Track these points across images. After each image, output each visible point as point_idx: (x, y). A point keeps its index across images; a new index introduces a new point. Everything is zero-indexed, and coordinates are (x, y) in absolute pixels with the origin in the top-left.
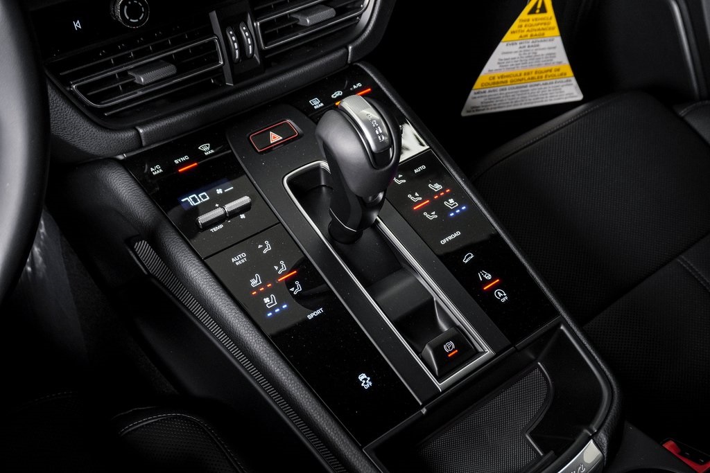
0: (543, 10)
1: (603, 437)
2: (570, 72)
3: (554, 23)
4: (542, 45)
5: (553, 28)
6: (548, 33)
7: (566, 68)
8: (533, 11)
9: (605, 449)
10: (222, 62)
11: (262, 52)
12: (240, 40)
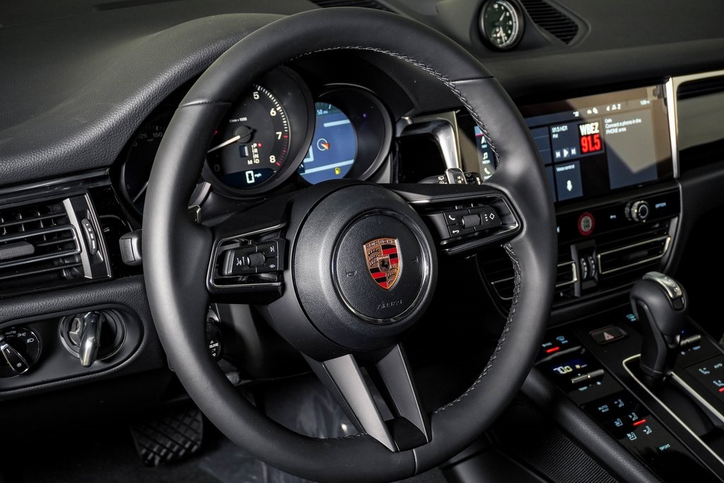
10: (575, 279)
11: (599, 275)
12: (588, 266)
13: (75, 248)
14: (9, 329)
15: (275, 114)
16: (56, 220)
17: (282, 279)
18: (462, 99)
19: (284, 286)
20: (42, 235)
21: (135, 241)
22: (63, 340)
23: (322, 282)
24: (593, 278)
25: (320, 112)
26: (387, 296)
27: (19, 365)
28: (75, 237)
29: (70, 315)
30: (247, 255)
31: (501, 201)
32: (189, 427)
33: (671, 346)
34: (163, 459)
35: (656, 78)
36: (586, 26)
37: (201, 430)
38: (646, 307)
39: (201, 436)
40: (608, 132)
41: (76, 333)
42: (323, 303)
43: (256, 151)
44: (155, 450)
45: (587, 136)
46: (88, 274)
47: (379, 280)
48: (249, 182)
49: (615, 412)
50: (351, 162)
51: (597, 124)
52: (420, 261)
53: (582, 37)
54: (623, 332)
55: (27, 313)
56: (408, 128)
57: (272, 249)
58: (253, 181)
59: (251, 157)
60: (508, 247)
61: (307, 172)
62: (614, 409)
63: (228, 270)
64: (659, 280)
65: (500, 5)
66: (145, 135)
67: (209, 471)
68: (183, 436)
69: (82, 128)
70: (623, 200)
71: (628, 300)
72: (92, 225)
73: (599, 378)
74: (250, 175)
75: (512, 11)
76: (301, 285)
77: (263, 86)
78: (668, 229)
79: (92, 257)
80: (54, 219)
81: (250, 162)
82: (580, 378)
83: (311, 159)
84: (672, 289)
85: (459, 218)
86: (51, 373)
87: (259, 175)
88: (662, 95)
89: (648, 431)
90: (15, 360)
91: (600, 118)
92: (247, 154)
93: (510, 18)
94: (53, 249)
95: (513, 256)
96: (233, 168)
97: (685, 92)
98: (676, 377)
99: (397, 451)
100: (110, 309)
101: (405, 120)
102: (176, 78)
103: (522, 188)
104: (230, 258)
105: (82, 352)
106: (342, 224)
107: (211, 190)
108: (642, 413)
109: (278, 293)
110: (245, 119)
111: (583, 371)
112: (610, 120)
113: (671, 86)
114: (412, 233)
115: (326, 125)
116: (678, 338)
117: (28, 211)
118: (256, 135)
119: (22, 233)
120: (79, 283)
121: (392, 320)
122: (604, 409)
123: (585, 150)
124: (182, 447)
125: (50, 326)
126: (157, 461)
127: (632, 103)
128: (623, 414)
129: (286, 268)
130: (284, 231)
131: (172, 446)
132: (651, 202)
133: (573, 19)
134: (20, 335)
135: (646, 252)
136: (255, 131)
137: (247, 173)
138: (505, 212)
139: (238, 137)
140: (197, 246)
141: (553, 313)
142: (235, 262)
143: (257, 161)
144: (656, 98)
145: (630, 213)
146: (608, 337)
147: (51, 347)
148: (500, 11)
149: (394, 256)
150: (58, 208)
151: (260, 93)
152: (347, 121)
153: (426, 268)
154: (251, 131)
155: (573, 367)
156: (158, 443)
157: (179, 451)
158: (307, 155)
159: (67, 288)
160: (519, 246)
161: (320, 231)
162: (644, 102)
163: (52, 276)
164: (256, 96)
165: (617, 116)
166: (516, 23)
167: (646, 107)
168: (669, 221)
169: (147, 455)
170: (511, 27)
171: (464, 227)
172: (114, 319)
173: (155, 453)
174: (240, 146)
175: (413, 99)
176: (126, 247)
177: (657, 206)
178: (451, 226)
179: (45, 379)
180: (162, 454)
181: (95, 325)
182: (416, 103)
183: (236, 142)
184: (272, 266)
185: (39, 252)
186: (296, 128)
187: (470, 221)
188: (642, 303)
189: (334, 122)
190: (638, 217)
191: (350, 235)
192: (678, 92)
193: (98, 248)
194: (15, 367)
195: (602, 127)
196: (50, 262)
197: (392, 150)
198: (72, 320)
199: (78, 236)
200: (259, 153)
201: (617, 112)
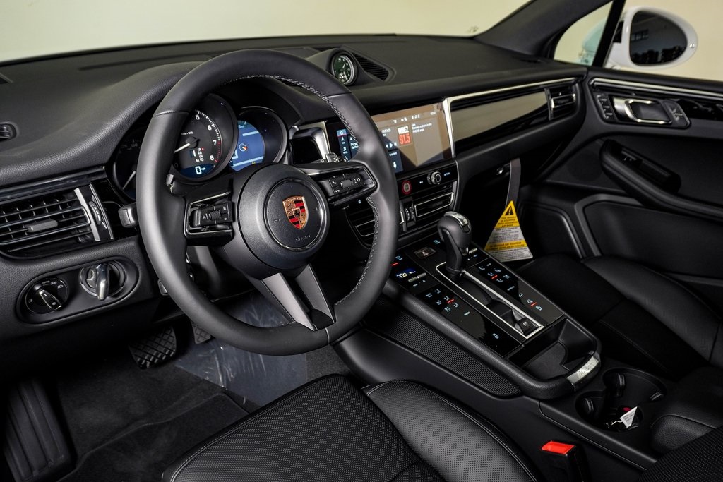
0: (512, 213)
1: (597, 354)
2: (526, 245)
3: (516, 220)
4: (512, 230)
5: (516, 222)
6: (514, 225)
7: (523, 242)
8: (507, 214)
9: (599, 358)
10: (403, 221)
11: (417, 218)
12: (410, 212)
13: (86, 221)
14: (43, 280)
15: (211, 129)
16: (70, 203)
17: (231, 228)
18: (333, 108)
19: (233, 232)
20: (61, 214)
21: (130, 211)
22: (83, 285)
23: (259, 227)
24: (413, 220)
25: (240, 127)
26: (300, 233)
27: (54, 304)
28: (86, 214)
29: (86, 266)
30: (209, 212)
31: (363, 170)
32: (167, 341)
33: (464, 255)
34: (152, 363)
35: (438, 99)
36: (393, 71)
37: (175, 342)
38: (448, 232)
39: (175, 346)
40: (414, 131)
41: (92, 279)
42: (261, 240)
43: (201, 153)
44: (146, 358)
45: (402, 135)
46: (97, 238)
47: (295, 223)
48: (198, 173)
49: (436, 297)
50: (262, 158)
51: (407, 127)
52: (319, 209)
53: (392, 77)
54: (434, 251)
55: (56, 267)
56: (297, 133)
57: (224, 208)
58: (200, 173)
59: (198, 157)
60: (368, 199)
61: (235, 165)
62: (435, 295)
63: (197, 223)
64: (453, 216)
65: (342, 59)
66: (126, 146)
67: (182, 367)
68: (164, 347)
69: (84, 139)
70: (426, 172)
71: (437, 230)
72: (96, 205)
73: (424, 278)
74: (198, 169)
75: (350, 62)
76: (245, 230)
77: (201, 111)
78: (451, 189)
79: (99, 227)
80: (68, 203)
81: (198, 161)
82: (413, 279)
83: (236, 157)
84: (462, 220)
85: (339, 183)
86: (76, 308)
87: (204, 169)
88: (442, 109)
89: (456, 305)
90: (51, 301)
91: (409, 124)
92: (195, 155)
93: (348, 67)
94: (70, 223)
95: (372, 204)
96: (187, 165)
97: (455, 107)
98: (467, 273)
99: (316, 330)
100: (113, 261)
101: (295, 128)
102: (147, 102)
103: (375, 161)
104: (198, 215)
105: (98, 292)
106: (268, 190)
107: (174, 179)
108: (451, 296)
109: (229, 237)
110: (191, 133)
111: (414, 275)
112: (414, 125)
113: (447, 103)
114: (312, 192)
115: (244, 135)
116: (467, 249)
117: (49, 198)
118: (200, 143)
119: (47, 214)
120: (92, 245)
121: (307, 247)
122: (430, 295)
123: (402, 143)
124: (164, 354)
125: (72, 275)
126: (148, 365)
127: (426, 114)
128: (440, 297)
129: (234, 220)
130: (230, 197)
131: (157, 354)
132: (442, 172)
133: (384, 67)
134: (52, 283)
135: (441, 203)
136: (198, 141)
137: (196, 168)
138: (366, 177)
139: (188, 145)
140: (175, 207)
141: (399, 240)
142: (202, 217)
143: (202, 160)
144: (439, 110)
145: (431, 180)
146: (425, 254)
147: (75, 291)
148: (342, 63)
149: (302, 207)
150: (71, 196)
151: (200, 115)
152: (257, 132)
153: (322, 212)
154: (196, 140)
155: (408, 273)
156: (147, 353)
157: (162, 356)
158: (234, 155)
159: (83, 248)
160: (376, 198)
161: (254, 194)
162: (432, 113)
163: (71, 242)
164: (198, 118)
165: (418, 122)
166: (352, 69)
167: (433, 116)
168: (452, 183)
169: (141, 361)
170: (350, 72)
171: (342, 188)
172: (118, 268)
173: (146, 360)
174: (190, 150)
175: (299, 113)
176: (123, 215)
177: (445, 175)
178: (334, 187)
179: (72, 312)
180: (151, 360)
181: (105, 272)
182: (301, 116)
183: (187, 148)
184: (225, 219)
185: (61, 225)
186: (225, 137)
187: (346, 184)
188: (445, 230)
189: (249, 133)
190: (435, 181)
191: (273, 196)
192: (451, 107)
193: (102, 220)
194: (51, 305)
195: (410, 129)
196: (69, 232)
197: (288, 148)
198: (88, 271)
199: (87, 213)
200: (203, 154)
201: (418, 120)
